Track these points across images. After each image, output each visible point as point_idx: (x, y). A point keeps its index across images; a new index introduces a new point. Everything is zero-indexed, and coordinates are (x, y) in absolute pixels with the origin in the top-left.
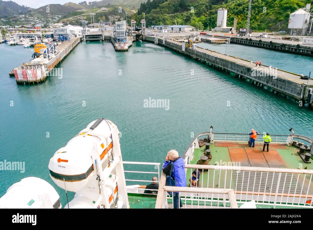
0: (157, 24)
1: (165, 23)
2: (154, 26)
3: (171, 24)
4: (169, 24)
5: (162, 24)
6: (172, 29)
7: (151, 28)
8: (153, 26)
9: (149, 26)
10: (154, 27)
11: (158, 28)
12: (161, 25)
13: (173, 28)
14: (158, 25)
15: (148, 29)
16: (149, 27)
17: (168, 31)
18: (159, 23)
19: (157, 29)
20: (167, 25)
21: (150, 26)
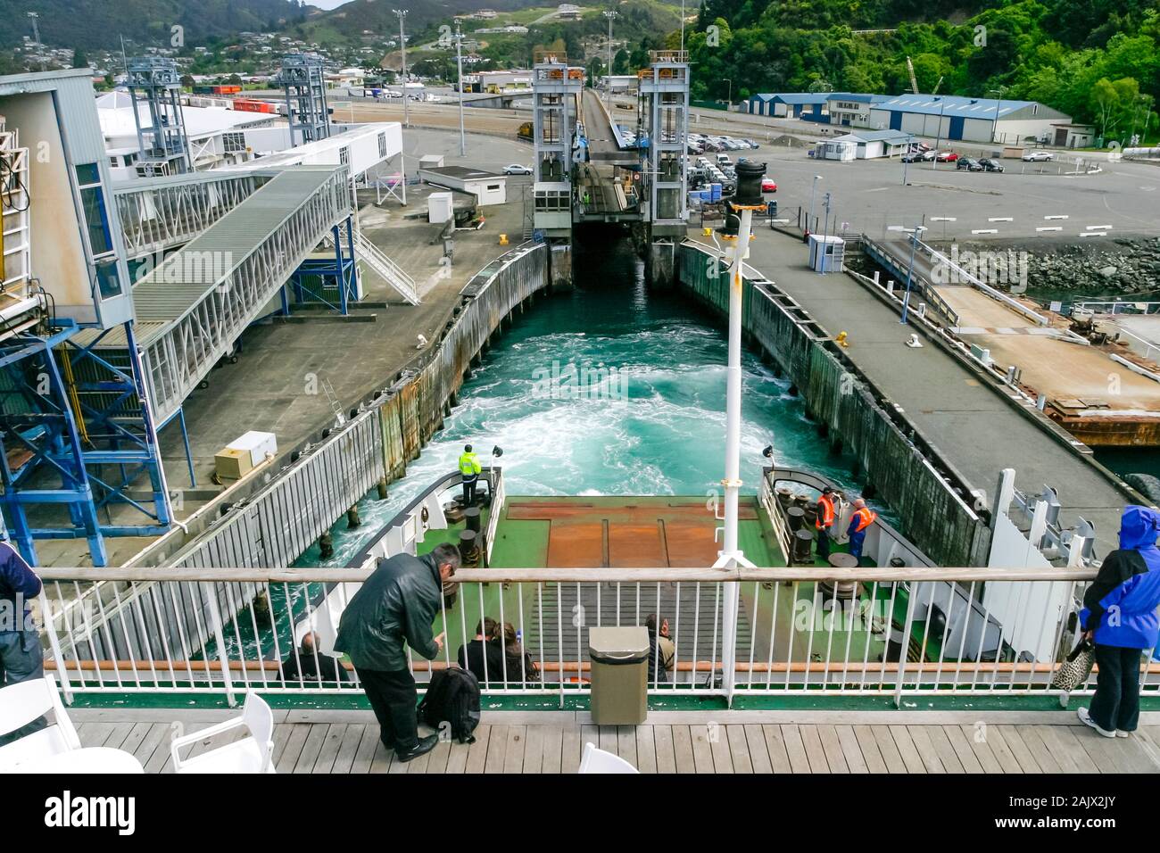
0: (797, 81)
1: (840, 78)
2: (772, 96)
3: (874, 86)
4: (861, 83)
5: (821, 82)
6: (896, 120)
7: (757, 104)
8: (767, 97)
9: (745, 91)
10: (772, 103)
11: (798, 108)
12: (818, 89)
13: (904, 116)
14: (799, 90)
15: (737, 108)
16: (747, 102)
17: (886, 146)
18: (806, 77)
19: (791, 113)
20: (854, 91)
21: (753, 96)
